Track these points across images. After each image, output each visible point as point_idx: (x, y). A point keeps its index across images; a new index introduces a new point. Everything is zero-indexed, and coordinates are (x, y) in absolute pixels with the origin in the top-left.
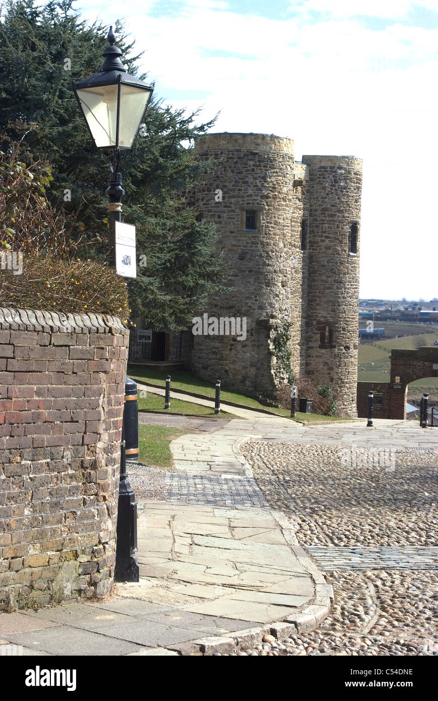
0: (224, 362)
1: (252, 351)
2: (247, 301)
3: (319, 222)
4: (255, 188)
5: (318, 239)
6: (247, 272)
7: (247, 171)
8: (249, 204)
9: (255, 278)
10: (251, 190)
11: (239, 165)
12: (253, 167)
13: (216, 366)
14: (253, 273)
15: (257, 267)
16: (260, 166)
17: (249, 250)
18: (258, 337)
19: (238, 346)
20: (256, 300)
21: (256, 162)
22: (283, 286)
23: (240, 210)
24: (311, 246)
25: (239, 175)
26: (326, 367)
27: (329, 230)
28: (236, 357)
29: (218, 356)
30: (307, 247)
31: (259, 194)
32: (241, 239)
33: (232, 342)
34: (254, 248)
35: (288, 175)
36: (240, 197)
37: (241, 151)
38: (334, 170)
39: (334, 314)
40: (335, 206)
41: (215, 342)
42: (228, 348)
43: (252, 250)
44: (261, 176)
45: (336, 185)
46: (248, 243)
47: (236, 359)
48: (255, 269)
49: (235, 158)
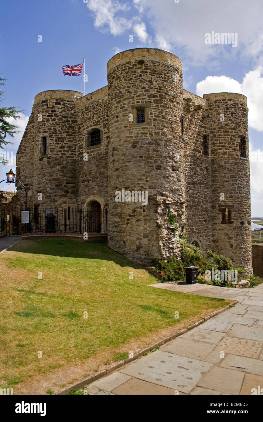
0: (123, 234)
1: (145, 224)
2: (139, 182)
3: (217, 137)
4: (143, 90)
5: (217, 148)
6: (139, 158)
7: (135, 77)
8: (139, 102)
9: (145, 163)
10: (140, 92)
11: (129, 74)
12: (140, 73)
13: (117, 238)
14: (143, 158)
15: (147, 153)
16: (147, 72)
17: (139, 139)
18: (149, 213)
19: (133, 220)
20: (147, 181)
21: (143, 70)
22: (173, 170)
23: (131, 108)
24: (212, 153)
25: (130, 81)
26: (227, 237)
27: (224, 141)
28: (131, 230)
29: (118, 229)
30: (210, 154)
31: (147, 94)
32: (133, 131)
33: (128, 217)
34: (143, 138)
35: (173, 83)
36: (131, 98)
37: (130, 63)
38: (225, 102)
39: (231, 200)
40: (228, 125)
41: (116, 218)
42: (125, 223)
43: (142, 139)
44: (148, 80)
45: (228, 111)
46: (138, 134)
47: (132, 232)
48: (145, 155)
49: (126, 69)
